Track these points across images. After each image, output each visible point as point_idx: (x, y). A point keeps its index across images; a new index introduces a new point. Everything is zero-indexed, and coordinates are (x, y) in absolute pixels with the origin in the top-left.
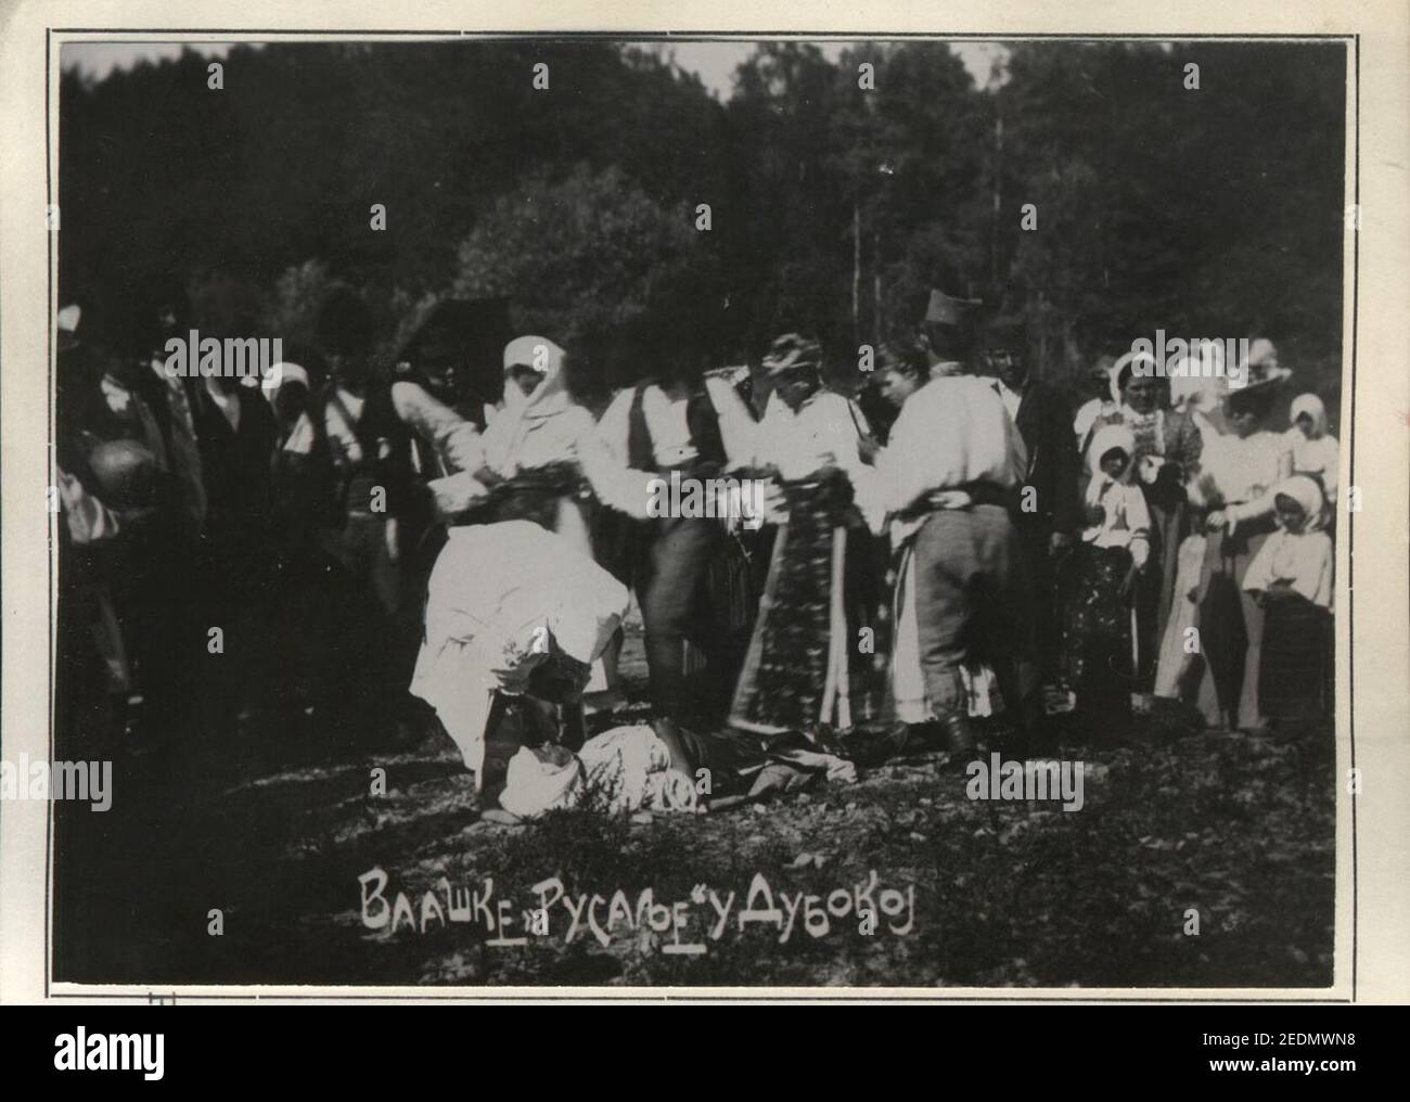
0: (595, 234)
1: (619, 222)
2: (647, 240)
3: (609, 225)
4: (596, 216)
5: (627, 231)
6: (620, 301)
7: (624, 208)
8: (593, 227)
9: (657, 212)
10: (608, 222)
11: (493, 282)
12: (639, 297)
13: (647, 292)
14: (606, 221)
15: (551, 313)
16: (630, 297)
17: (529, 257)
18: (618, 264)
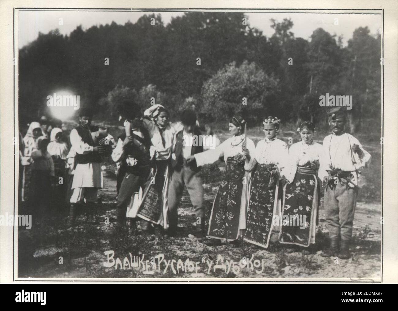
0: (249, 82)
1: (256, 79)
2: (263, 85)
3: (253, 80)
4: (249, 76)
5: (258, 82)
6: (254, 102)
7: (257, 75)
8: (248, 80)
9: (267, 77)
10: (253, 78)
11: (217, 94)
12: (260, 101)
13: (262, 100)
14: (252, 78)
15: (234, 104)
16: (257, 101)
17: (229, 87)
18: (255, 91)
